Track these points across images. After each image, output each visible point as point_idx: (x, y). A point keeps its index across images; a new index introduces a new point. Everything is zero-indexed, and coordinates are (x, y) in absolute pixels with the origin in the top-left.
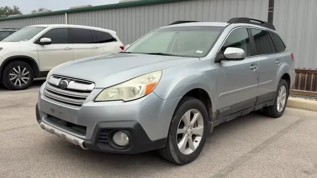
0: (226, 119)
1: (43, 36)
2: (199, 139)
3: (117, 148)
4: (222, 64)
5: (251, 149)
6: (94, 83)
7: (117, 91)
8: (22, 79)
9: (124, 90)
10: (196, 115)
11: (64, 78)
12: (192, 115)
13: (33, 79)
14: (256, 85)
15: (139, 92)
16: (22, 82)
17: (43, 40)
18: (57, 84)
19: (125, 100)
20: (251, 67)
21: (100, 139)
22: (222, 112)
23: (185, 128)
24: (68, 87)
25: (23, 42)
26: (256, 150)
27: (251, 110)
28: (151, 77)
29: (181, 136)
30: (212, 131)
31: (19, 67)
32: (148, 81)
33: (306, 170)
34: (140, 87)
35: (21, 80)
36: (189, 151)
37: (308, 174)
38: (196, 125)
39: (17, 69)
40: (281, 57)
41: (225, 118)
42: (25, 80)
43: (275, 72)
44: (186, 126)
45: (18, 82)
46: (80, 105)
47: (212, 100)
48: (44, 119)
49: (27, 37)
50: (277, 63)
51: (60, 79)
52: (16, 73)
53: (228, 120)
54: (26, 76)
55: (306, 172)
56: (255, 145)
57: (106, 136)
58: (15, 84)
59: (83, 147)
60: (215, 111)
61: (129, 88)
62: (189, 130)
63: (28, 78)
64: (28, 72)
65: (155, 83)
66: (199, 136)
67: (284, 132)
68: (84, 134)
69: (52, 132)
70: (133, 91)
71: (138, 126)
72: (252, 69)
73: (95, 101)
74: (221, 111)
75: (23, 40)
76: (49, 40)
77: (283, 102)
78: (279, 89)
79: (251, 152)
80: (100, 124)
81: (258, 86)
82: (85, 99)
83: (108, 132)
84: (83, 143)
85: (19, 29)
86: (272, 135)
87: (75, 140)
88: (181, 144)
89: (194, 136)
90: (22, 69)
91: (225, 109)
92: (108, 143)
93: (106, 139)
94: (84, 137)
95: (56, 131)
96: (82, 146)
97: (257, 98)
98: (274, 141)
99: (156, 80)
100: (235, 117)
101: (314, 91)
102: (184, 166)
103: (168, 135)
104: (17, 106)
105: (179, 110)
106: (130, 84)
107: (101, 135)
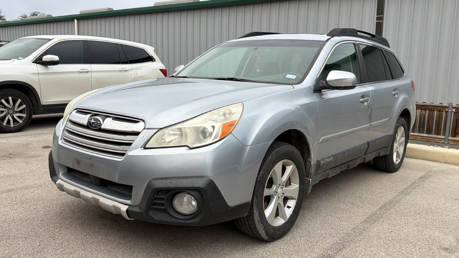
0: (328, 174)
1: (46, 53)
2: (292, 203)
3: (180, 217)
4: (322, 95)
5: (365, 218)
6: (143, 121)
7: (179, 133)
8: (15, 116)
9: (188, 131)
10: (289, 169)
11: (95, 113)
12: (284, 169)
13: (31, 116)
14: (368, 125)
15: (211, 134)
16: (15, 121)
17: (47, 58)
18: (85, 123)
19: (191, 146)
20: (361, 100)
21: (154, 204)
22: (324, 165)
23: (274, 187)
24: (103, 127)
25: (16, 61)
26: (372, 219)
27: (359, 161)
28: (228, 112)
29: (268, 199)
30: (309, 192)
31: (10, 98)
32: (223, 118)
33: (446, 246)
34: (213, 127)
35: (13, 118)
36: (280, 222)
37: (450, 253)
38: (289, 183)
39: (7, 101)
40: (399, 86)
41: (327, 172)
42: (19, 117)
43: (391, 107)
44: (275, 184)
45: (9, 120)
46: (123, 154)
47: (311, 147)
48: (63, 175)
49: (23, 54)
50: (394, 95)
51: (89, 115)
52: (5, 107)
53: (330, 176)
54: (21, 112)
55: (446, 249)
56: (369, 212)
57: (163, 199)
58: (5, 124)
59: (127, 217)
60: (315, 162)
61: (197, 129)
62: (279, 190)
63: (24, 115)
64: (24, 106)
65: (235, 121)
66: (293, 198)
67: (405, 192)
68: (129, 197)
69: (77, 195)
70: (204, 133)
71: (212, 185)
72: (363, 102)
73: (145, 148)
74: (322, 162)
75: (17, 58)
76: (56, 58)
77: (401, 150)
78: (396, 132)
79: (365, 222)
80: (153, 182)
81: (369, 127)
82: (130, 144)
83: (166, 194)
84: (127, 210)
85: (9, 42)
86: (390, 197)
87: (114, 206)
88: (269, 211)
89: (286, 199)
90: (14, 102)
91: (328, 160)
92: (165, 211)
93: (163, 205)
94: (128, 202)
95: (83, 193)
96: (125, 215)
97: (368, 143)
98: (394, 205)
99: (235, 117)
100: (339, 171)
101: (438, 135)
102: (272, 243)
103: (253, 197)
104: (10, 156)
105: (268, 160)
106: (198, 122)
107: (156, 199)
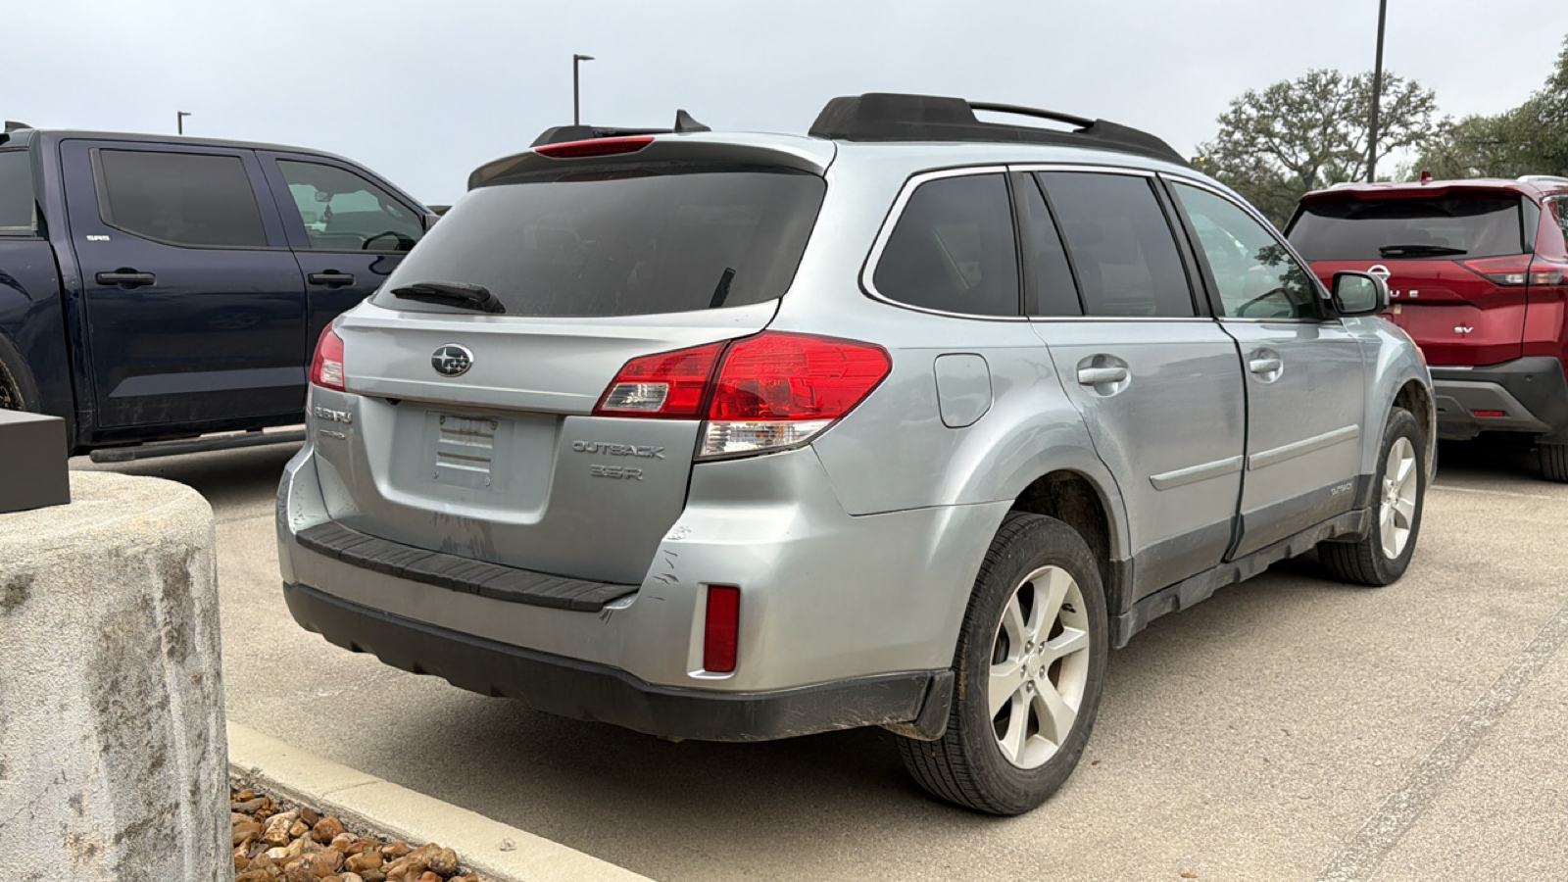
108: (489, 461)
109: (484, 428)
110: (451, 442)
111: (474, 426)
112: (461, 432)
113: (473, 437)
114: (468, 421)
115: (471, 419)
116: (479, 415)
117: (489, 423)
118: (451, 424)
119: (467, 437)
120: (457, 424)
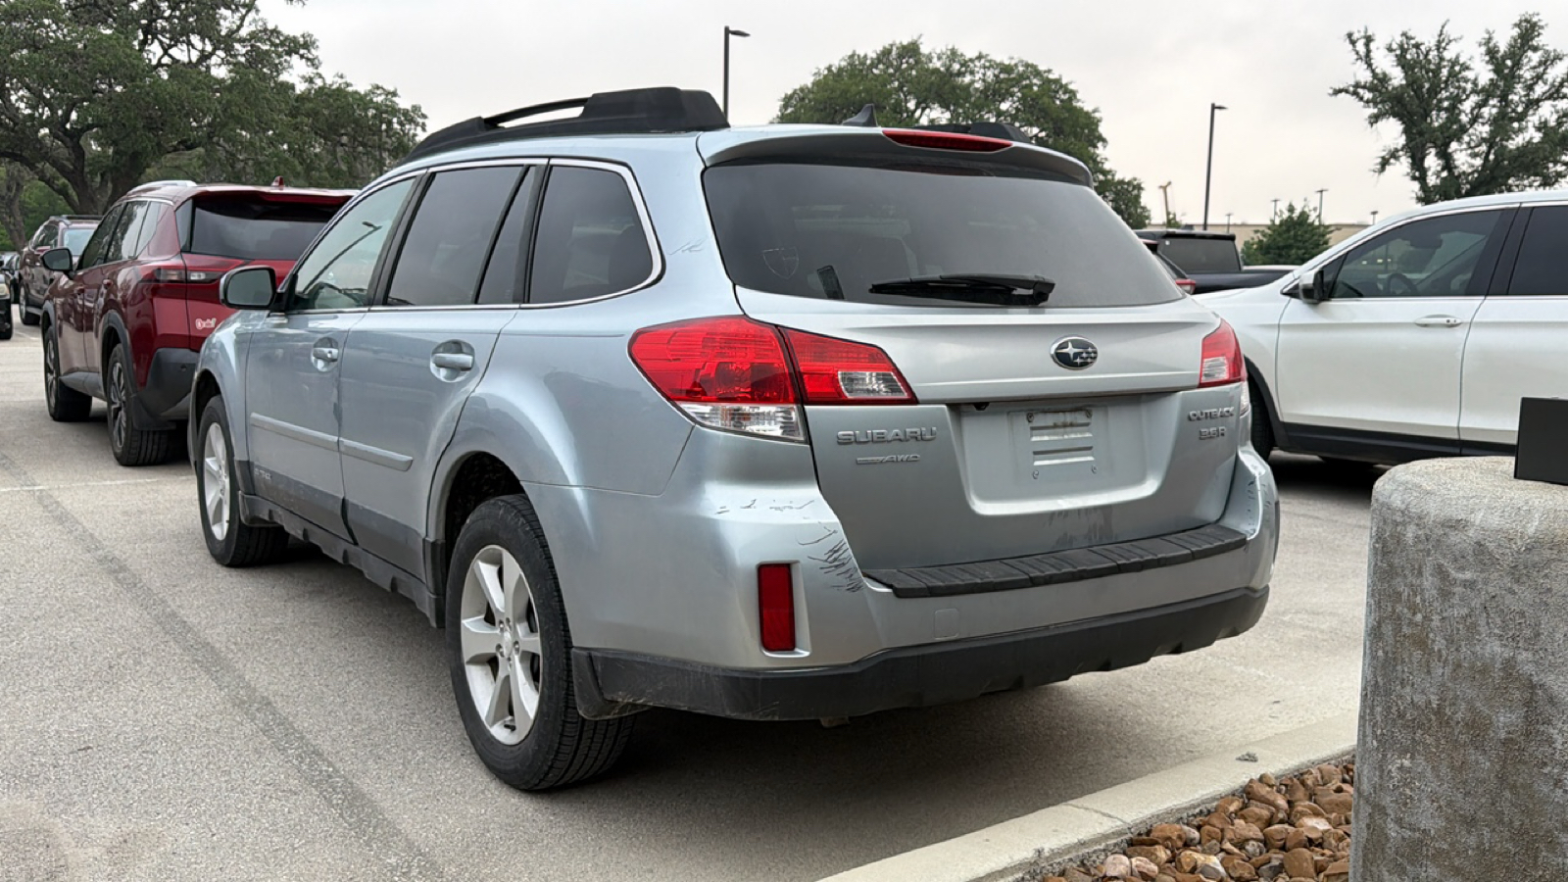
14: (333, 439)
74: (257, 472)
81: (338, 450)
91: (264, 475)
97: (343, 506)
108: (1090, 448)
109: (1080, 418)
110: (1046, 438)
111: (1069, 418)
112: (1055, 426)
113: (1068, 429)
114: (1061, 414)
115: (1064, 411)
116: (1070, 406)
117: (1083, 413)
118: (1040, 420)
119: (1062, 430)
120: (1049, 420)
